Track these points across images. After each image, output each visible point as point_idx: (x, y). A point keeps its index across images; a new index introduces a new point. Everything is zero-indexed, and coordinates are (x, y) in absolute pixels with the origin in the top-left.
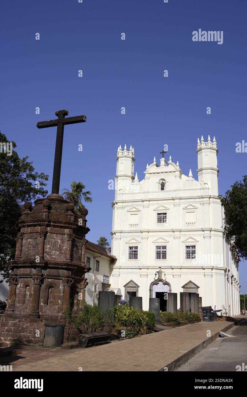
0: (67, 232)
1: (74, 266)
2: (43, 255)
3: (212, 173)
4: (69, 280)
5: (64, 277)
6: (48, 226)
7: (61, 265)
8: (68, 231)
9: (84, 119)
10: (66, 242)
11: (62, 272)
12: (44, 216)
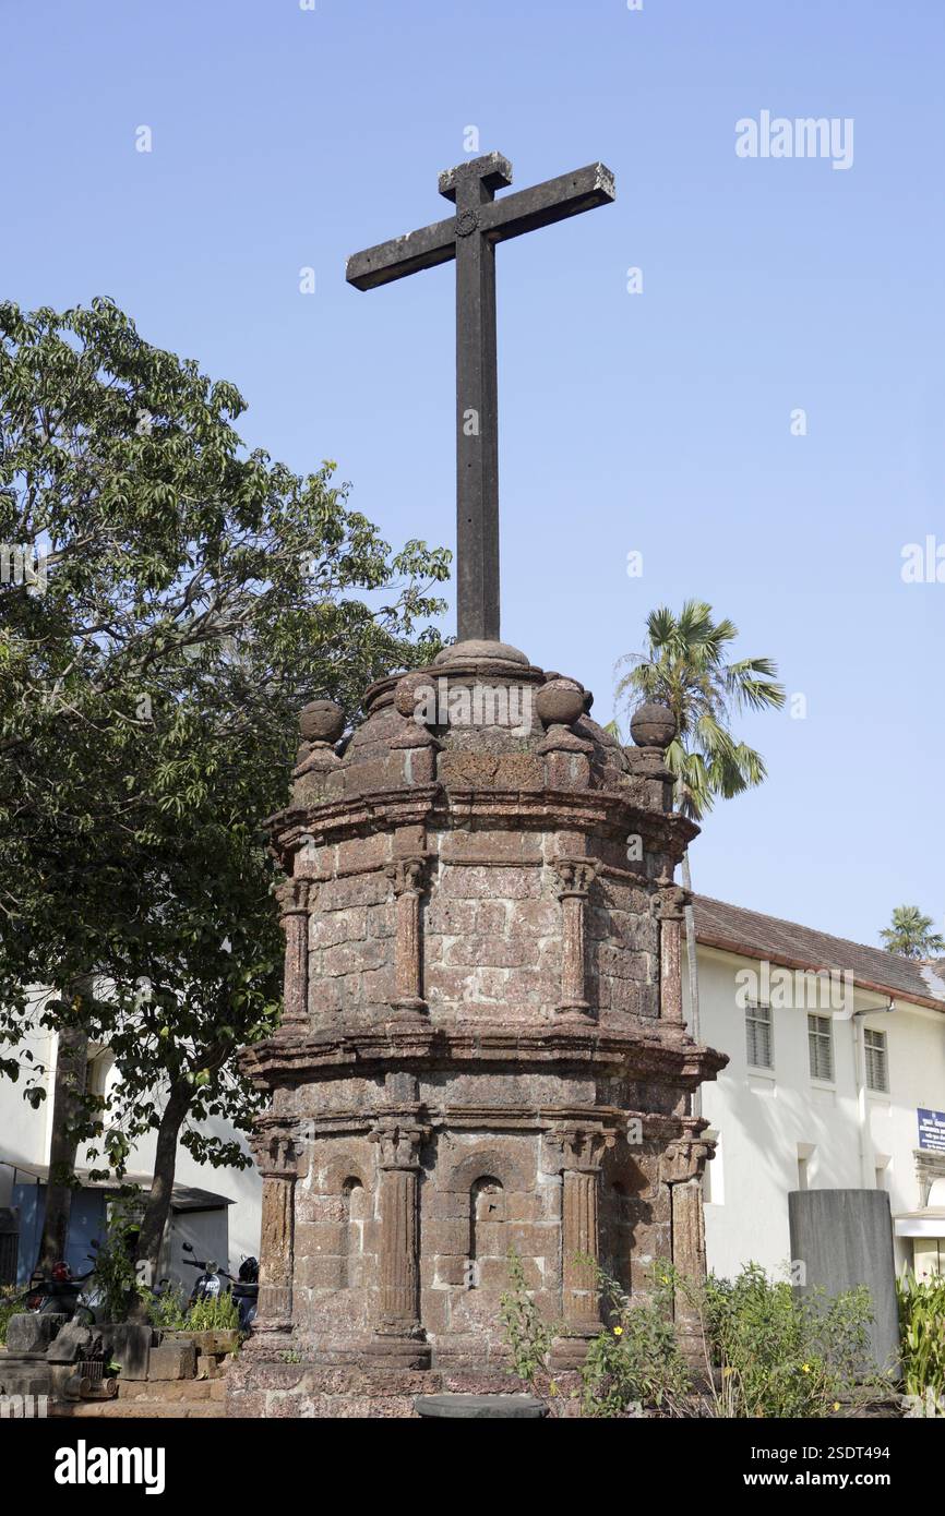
0: (549, 849)
1: (608, 1045)
2: (421, 995)
4: (585, 1134)
5: (553, 1117)
6: (434, 822)
7: (531, 1043)
8: (557, 846)
9: (597, 186)
10: (548, 911)
11: (542, 1085)
12: (408, 770)
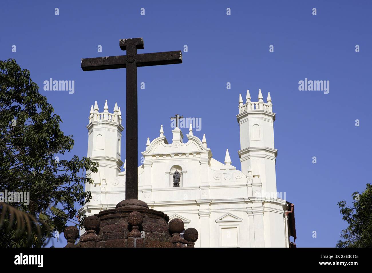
3: (266, 157)
9: (180, 58)
12: (135, 244)
